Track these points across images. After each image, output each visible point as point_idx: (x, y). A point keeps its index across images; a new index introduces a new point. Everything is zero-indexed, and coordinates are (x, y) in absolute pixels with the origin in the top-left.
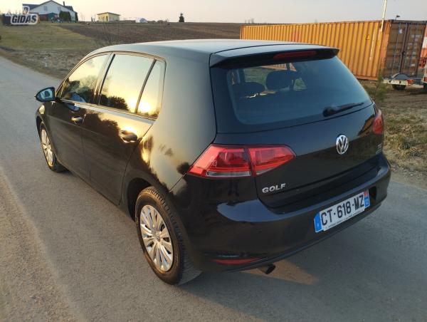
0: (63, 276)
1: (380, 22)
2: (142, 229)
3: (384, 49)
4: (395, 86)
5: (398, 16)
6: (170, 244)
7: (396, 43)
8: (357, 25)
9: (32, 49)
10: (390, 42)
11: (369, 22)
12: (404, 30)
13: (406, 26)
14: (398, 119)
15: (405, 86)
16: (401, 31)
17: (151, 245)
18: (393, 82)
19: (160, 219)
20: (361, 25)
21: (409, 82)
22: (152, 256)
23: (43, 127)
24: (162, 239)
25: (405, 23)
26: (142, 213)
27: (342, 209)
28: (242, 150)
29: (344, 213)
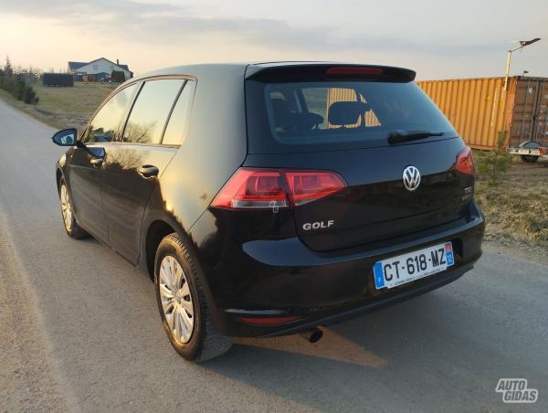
0: (58, 350)
1: (503, 79)
2: (161, 291)
3: (510, 111)
4: (524, 157)
5: (526, 72)
6: (190, 303)
7: (524, 105)
8: (473, 83)
9: (73, 113)
10: (517, 104)
11: (489, 80)
12: (534, 89)
13: (537, 84)
14: (525, 195)
15: (537, 157)
16: (530, 90)
17: (170, 311)
18: (520, 152)
19: (180, 271)
20: (479, 82)
21: (541, 151)
22: (171, 326)
23: (63, 182)
24: (182, 300)
25: (536, 81)
26: (162, 269)
27: (414, 263)
28: (277, 174)
29: (416, 269)
